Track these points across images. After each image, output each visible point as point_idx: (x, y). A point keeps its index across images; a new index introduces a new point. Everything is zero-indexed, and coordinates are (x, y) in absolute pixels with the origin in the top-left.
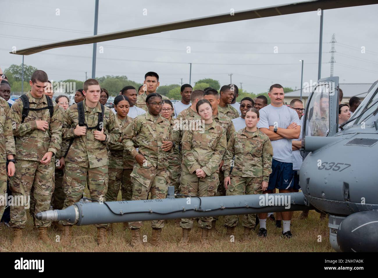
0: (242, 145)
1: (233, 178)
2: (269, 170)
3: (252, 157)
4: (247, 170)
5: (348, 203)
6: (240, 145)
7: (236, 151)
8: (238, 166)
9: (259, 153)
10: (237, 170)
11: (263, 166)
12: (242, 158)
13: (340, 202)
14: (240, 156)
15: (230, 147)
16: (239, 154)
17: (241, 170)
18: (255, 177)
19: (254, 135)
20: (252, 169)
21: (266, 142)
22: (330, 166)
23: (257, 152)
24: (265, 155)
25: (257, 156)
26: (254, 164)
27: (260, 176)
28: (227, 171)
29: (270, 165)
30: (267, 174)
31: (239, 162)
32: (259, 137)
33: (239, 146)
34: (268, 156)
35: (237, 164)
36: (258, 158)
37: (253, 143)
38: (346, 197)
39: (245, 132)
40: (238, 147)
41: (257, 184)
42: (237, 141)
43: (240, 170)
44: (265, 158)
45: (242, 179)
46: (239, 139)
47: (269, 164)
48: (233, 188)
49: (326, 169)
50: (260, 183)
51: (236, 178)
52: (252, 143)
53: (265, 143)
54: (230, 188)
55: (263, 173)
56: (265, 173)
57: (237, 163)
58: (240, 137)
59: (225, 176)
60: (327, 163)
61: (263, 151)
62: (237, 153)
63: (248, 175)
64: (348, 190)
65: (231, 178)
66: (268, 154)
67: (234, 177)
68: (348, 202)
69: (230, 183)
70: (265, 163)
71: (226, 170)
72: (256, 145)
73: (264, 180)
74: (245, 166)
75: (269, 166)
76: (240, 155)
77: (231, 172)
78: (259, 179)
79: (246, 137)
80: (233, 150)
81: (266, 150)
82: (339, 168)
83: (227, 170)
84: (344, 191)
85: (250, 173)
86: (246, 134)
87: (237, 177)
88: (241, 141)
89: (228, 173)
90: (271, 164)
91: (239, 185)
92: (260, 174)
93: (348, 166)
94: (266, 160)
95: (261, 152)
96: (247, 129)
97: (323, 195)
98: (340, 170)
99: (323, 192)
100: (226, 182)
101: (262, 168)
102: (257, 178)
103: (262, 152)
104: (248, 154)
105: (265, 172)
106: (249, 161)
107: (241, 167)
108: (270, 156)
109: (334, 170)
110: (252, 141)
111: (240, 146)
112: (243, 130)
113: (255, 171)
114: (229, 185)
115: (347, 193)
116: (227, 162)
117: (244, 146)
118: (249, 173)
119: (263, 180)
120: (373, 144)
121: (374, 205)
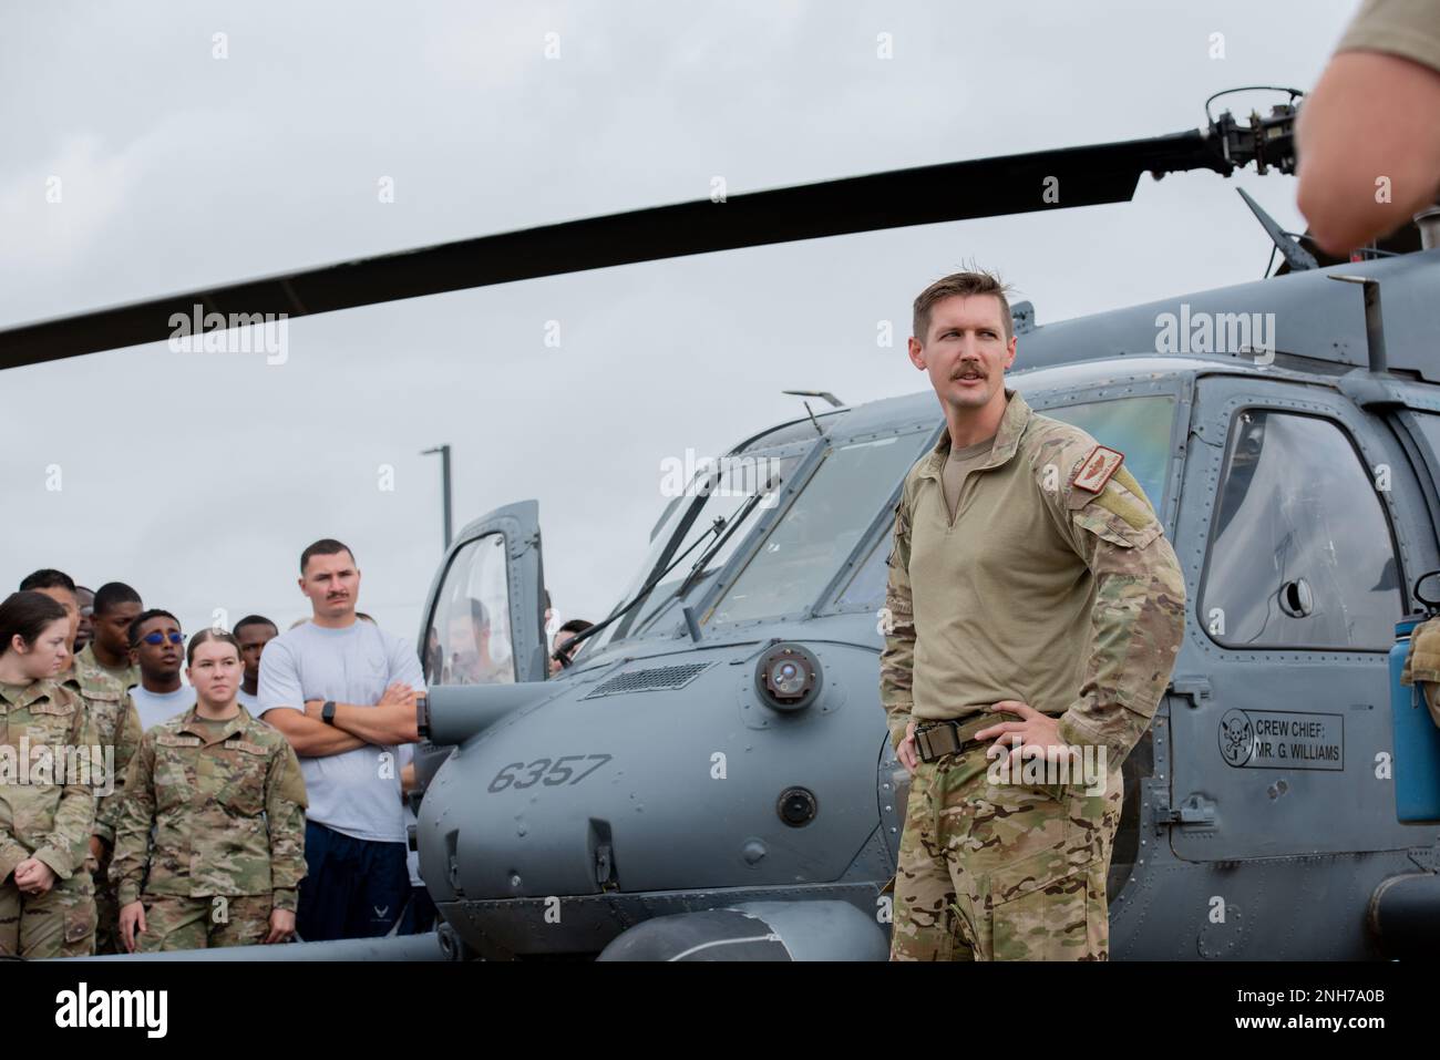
0: (186, 772)
1: (155, 905)
2: (296, 864)
3: (226, 817)
4: (209, 867)
5: (615, 898)
6: (177, 772)
7: (163, 800)
8: (172, 856)
9: (254, 799)
10: (169, 874)
11: (270, 851)
12: (186, 825)
13: (581, 898)
14: (177, 817)
15: (135, 787)
16: (174, 809)
17: (186, 869)
18: (245, 893)
19: (229, 729)
20: (227, 864)
21: (277, 754)
22: (531, 774)
23: (243, 797)
24: (277, 806)
25: (247, 811)
26: (235, 842)
27: (263, 891)
28: (131, 880)
29: (298, 845)
30: (290, 878)
31: (176, 839)
32: (250, 736)
33: (173, 777)
34: (290, 811)
35: (167, 849)
36: (250, 820)
37: (226, 762)
38: (605, 875)
39: (194, 721)
40: (169, 783)
41: (253, 923)
42: (163, 757)
43: (181, 871)
44: (278, 819)
45: (190, 906)
46: (170, 752)
47: (292, 840)
48: (156, 942)
49: (519, 785)
50: (261, 918)
51: (166, 903)
52: (223, 760)
53: (273, 760)
54: (144, 943)
55: (272, 879)
56: (279, 876)
57: (170, 844)
58: (175, 742)
59: (124, 902)
60: (520, 766)
61: (268, 792)
62: (165, 804)
63: (213, 888)
64: (607, 848)
65: (147, 909)
66: (289, 802)
67: (160, 900)
68: (614, 894)
69: (143, 927)
70: (280, 839)
71: (124, 877)
72: (240, 769)
73: (279, 904)
74: (199, 854)
75: (296, 848)
76: (177, 813)
77: (143, 883)
78: (259, 903)
79: (196, 742)
80: (149, 796)
81: (278, 787)
82: (568, 772)
83: (128, 876)
84: (593, 855)
85: (223, 879)
86: (197, 731)
87: (169, 900)
88: (178, 758)
89: (133, 888)
90: (303, 841)
91: (180, 932)
92: (261, 884)
93: (599, 761)
94: (281, 826)
95: (261, 797)
96: (203, 712)
97: (515, 884)
98: (572, 778)
99: (513, 872)
100: (127, 922)
101: (265, 857)
102: (252, 900)
103: (265, 795)
104: (208, 804)
105: (279, 873)
106: (213, 832)
107: (182, 858)
108: (295, 810)
109: (548, 782)
110: (222, 754)
111: (175, 776)
112: (184, 715)
113: (239, 869)
114: (139, 934)
115: (605, 858)
116: (129, 846)
117: (191, 775)
118: (215, 880)
119: (275, 904)
120: (689, 680)
121: (710, 892)
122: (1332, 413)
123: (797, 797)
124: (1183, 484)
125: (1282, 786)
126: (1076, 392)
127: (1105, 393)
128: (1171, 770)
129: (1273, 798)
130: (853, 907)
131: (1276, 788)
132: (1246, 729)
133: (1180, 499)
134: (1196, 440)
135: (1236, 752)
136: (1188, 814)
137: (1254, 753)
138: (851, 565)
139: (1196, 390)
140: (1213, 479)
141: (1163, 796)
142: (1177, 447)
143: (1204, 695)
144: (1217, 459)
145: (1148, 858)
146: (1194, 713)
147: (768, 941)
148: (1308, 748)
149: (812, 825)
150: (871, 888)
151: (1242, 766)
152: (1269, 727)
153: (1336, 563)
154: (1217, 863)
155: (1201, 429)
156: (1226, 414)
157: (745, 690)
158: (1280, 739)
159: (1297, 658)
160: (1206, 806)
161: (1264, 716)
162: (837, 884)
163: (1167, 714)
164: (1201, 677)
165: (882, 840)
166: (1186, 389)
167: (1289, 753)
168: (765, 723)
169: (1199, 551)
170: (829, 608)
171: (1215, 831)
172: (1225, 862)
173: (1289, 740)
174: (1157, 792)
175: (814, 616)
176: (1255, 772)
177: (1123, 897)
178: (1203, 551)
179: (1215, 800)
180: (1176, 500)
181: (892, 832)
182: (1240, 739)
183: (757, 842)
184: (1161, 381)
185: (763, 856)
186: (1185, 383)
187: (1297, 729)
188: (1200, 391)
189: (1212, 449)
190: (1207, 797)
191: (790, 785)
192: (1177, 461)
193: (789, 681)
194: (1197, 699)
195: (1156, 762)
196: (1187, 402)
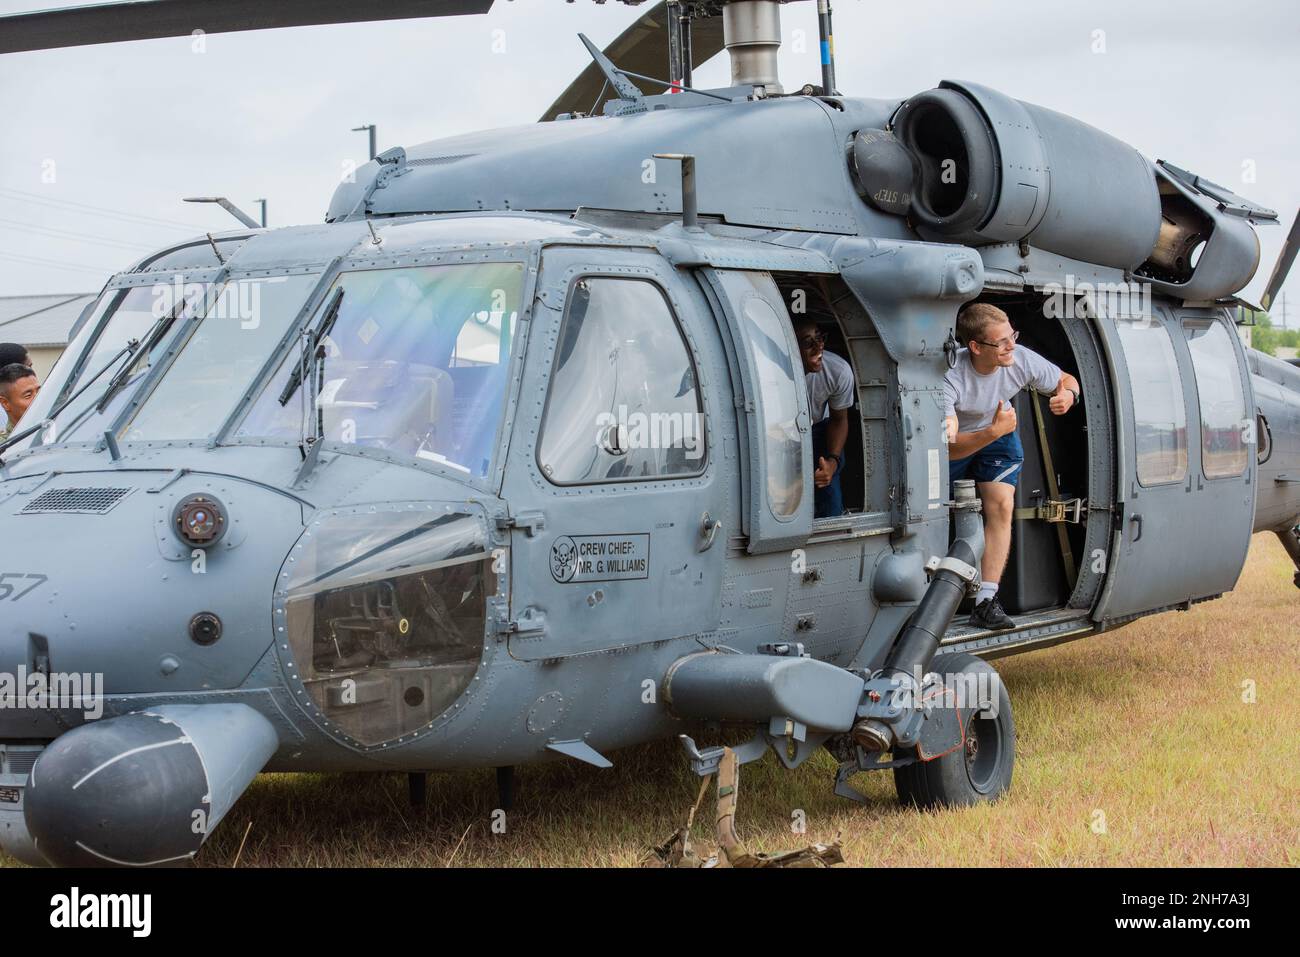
64: (45, 658)
82: (10, 588)
84: (33, 663)
93: (37, 580)
98: (14, 594)
115: (42, 666)
120: (112, 505)
121: (131, 697)
122: (651, 275)
123: (205, 622)
124: (528, 343)
125: (599, 595)
126: (441, 253)
127: (466, 256)
128: (511, 588)
129: (591, 605)
130: (249, 708)
131: (594, 597)
132: (572, 551)
133: (524, 358)
134: (540, 306)
135: (563, 570)
136: (523, 624)
137: (578, 571)
138: (249, 399)
139: (541, 258)
140: (552, 340)
141: (504, 611)
142: (525, 310)
143: (539, 526)
144: (556, 322)
145: (490, 660)
146: (532, 541)
147: (180, 744)
148: (620, 564)
149: (217, 644)
150: (265, 693)
151: (567, 582)
152: (590, 548)
153: (649, 401)
154: (544, 661)
155: (544, 295)
156: (565, 282)
157: (161, 521)
158: (599, 557)
159: (614, 490)
160: (537, 615)
161: (586, 540)
162: (236, 691)
163: (509, 544)
164: (538, 511)
165: (275, 656)
166: (533, 257)
167: (605, 568)
168: (179, 556)
169: (539, 403)
170: (230, 439)
171: (544, 636)
172: (551, 659)
173: (606, 558)
174: (499, 608)
175: (218, 446)
176: (577, 586)
177: (468, 692)
178: (542, 403)
179: (545, 611)
180: (521, 358)
181: (283, 648)
182: (567, 560)
183: (172, 657)
184: (513, 248)
185: (176, 669)
186: (533, 252)
187: (612, 548)
188: (544, 260)
189: (553, 312)
190: (538, 609)
191: (200, 611)
192: (524, 323)
193: (201, 525)
194: (534, 530)
195: (499, 583)
196: (533, 271)
